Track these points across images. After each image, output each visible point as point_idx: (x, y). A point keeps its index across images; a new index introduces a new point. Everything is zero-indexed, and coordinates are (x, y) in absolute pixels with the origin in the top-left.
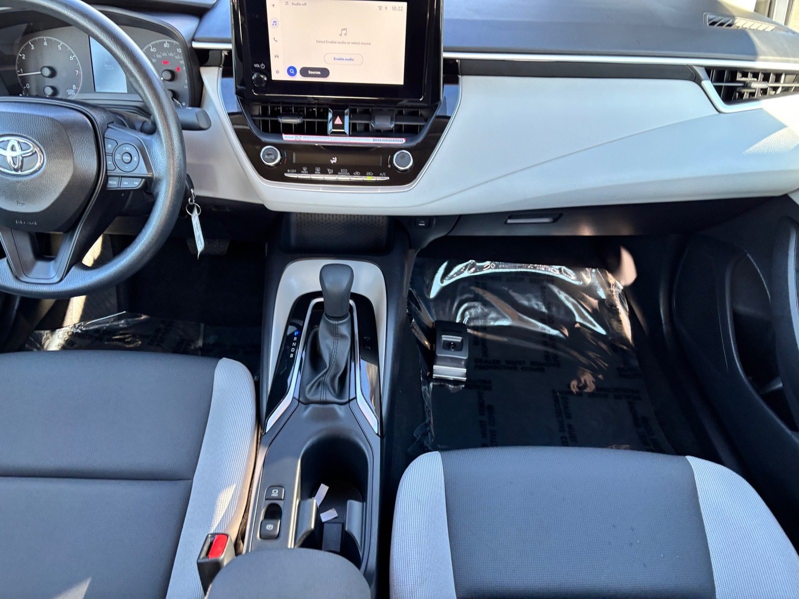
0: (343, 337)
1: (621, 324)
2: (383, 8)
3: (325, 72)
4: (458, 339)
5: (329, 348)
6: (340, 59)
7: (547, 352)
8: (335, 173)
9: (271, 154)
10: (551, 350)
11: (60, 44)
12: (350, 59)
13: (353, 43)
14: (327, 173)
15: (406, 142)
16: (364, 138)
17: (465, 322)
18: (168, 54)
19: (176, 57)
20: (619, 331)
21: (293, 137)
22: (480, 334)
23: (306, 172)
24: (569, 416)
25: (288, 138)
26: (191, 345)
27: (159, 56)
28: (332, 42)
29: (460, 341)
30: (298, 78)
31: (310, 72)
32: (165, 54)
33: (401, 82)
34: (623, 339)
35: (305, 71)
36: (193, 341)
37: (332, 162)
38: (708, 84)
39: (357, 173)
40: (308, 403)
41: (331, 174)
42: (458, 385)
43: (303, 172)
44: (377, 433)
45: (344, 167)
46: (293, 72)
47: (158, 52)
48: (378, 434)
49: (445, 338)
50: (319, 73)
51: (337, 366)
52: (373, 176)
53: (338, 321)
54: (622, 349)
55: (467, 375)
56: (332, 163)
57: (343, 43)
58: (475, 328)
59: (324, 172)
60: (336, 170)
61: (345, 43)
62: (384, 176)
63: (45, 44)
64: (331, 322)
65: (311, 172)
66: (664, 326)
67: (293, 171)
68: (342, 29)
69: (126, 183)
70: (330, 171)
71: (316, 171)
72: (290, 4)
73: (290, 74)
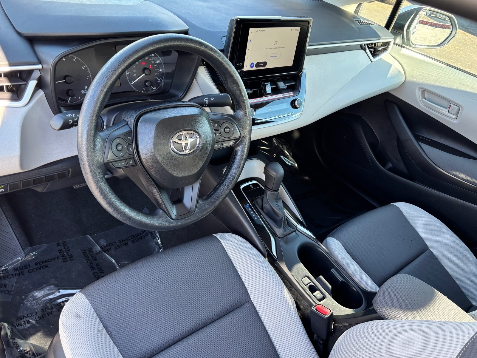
6: (272, 57)
11: (74, 59)
12: (276, 56)
15: (294, 94)
16: (278, 95)
18: (145, 58)
28: (271, 48)
31: (259, 65)
33: (292, 64)
37: (270, 110)
44: (315, 238)
50: (263, 65)
61: (276, 48)
63: (64, 59)
68: (276, 42)
69: (225, 144)
70: (271, 115)
71: (267, 117)
72: (259, 31)
73: (252, 67)
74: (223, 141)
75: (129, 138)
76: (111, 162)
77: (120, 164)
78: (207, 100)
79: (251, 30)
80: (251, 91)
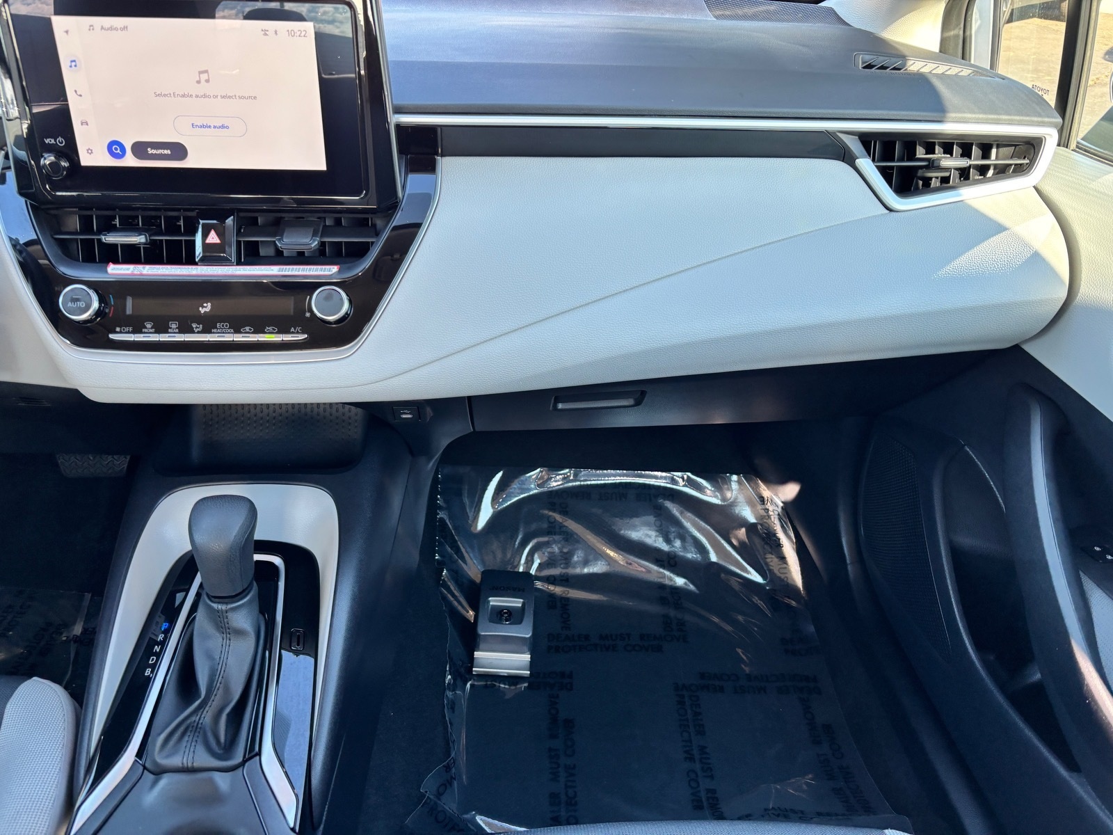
0: (239, 633)
1: (786, 563)
2: (271, 33)
3: (179, 151)
4: (516, 603)
5: (210, 657)
6: (202, 126)
7: (666, 616)
8: (207, 330)
9: (78, 300)
10: (672, 613)
12: (223, 127)
13: (223, 97)
14: (191, 331)
15: (340, 271)
16: (263, 267)
17: (533, 572)
20: (782, 576)
21: (128, 269)
22: (557, 590)
23: (151, 330)
24: (701, 732)
25: (117, 271)
26: (61, 634)
28: (183, 96)
29: (520, 605)
30: (130, 161)
31: (150, 151)
33: (321, 165)
34: (790, 589)
35: (140, 149)
36: (68, 625)
37: (202, 310)
38: (866, 164)
39: (247, 329)
40: (159, 772)
41: (198, 332)
42: (515, 684)
43: (146, 330)
44: (292, 825)
45: (223, 319)
46: (119, 151)
48: (293, 830)
49: (495, 601)
50: (168, 152)
51: (227, 690)
52: (277, 333)
53: (227, 603)
54: (789, 606)
55: (533, 665)
56: (202, 312)
57: (205, 96)
58: (550, 580)
59: (185, 329)
60: (209, 324)
61: (209, 97)
62: (298, 333)
64: (215, 606)
65: (161, 328)
66: (850, 568)
67: (127, 329)
68: (200, 73)
70: (197, 328)
71: (171, 328)
72: (97, 28)
73: (114, 155)
79: (59, 22)
80: (139, 239)
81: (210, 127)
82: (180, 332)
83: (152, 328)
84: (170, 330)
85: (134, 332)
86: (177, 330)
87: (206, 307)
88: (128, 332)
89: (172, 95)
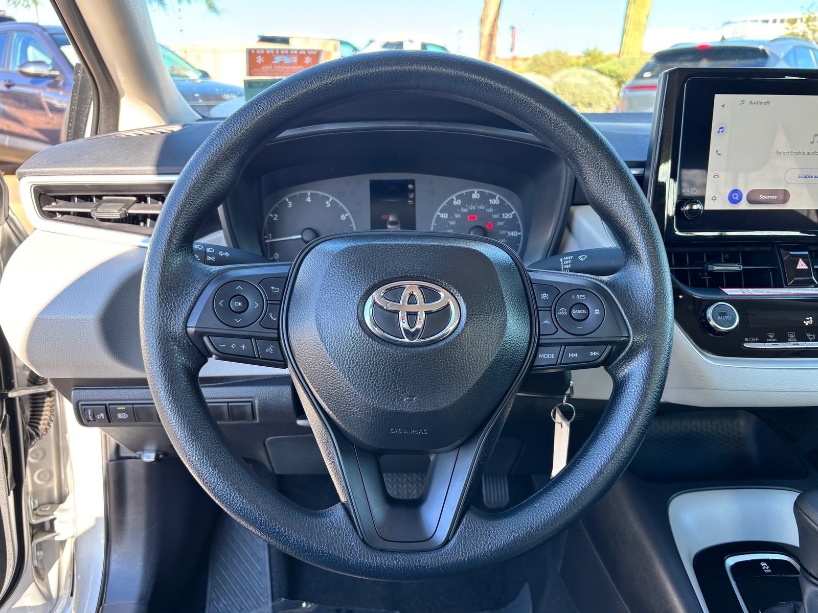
3: (783, 196)
6: (806, 177)
11: (328, 200)
14: (806, 340)
18: (477, 207)
19: (488, 210)
21: (738, 291)
23: (773, 340)
27: (464, 210)
28: (798, 153)
30: (744, 205)
31: (761, 197)
32: (473, 207)
35: (753, 196)
37: (807, 323)
41: (813, 341)
43: (769, 340)
46: (737, 198)
47: (463, 205)
50: (775, 197)
56: (807, 325)
59: (802, 338)
63: (309, 200)
65: (785, 339)
67: (754, 339)
69: (573, 355)
70: (810, 337)
71: (790, 338)
72: (747, 102)
73: (732, 201)
74: (566, 344)
75: (274, 290)
76: (209, 335)
77: (233, 346)
78: (567, 262)
79: (719, 99)
80: (736, 268)
81: (812, 177)
82: (798, 341)
83: (774, 338)
84: (789, 340)
85: (760, 341)
86: (795, 340)
87: (809, 320)
88: (755, 342)
89: (790, 153)
